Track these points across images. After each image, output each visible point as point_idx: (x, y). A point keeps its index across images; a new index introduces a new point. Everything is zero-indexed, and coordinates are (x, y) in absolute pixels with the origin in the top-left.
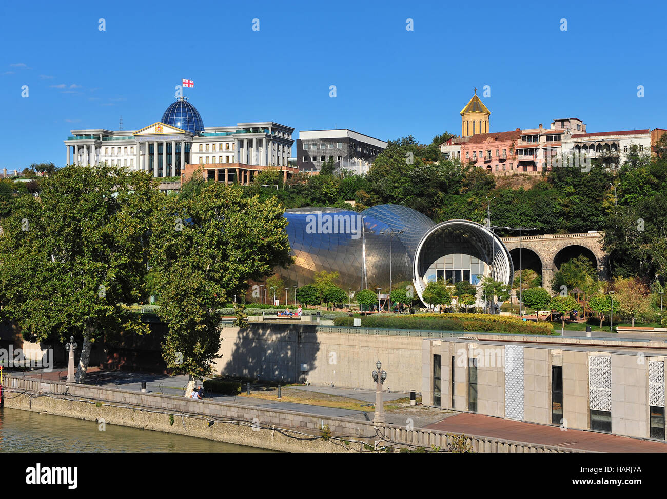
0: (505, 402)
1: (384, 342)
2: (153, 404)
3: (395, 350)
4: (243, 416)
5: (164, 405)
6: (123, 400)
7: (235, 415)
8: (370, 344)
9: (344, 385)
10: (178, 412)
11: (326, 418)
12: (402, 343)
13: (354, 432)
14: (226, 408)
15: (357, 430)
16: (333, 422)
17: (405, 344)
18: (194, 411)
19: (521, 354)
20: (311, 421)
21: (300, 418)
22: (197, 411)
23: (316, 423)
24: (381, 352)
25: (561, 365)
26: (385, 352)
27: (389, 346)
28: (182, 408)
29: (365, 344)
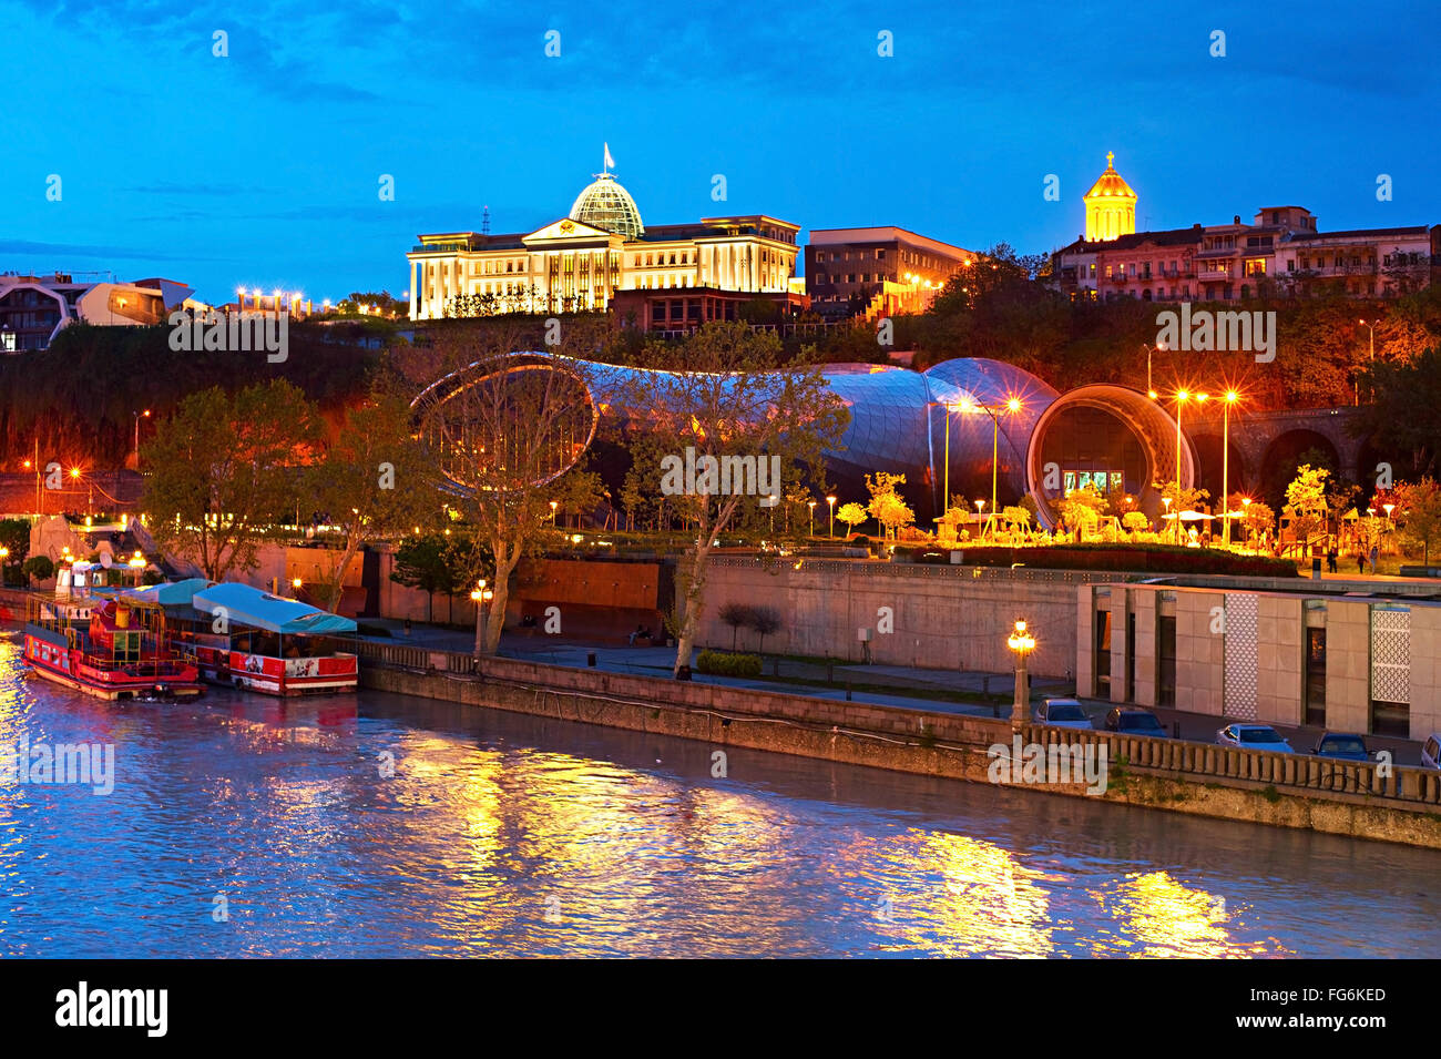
0: (1224, 689)
1: (1004, 590)
2: (624, 690)
3: (1025, 605)
4: (782, 711)
5: (643, 692)
6: (572, 684)
7: (766, 709)
8: (981, 595)
9: (934, 665)
10: (668, 703)
11: (927, 714)
12: (1038, 593)
13: (977, 736)
14: (752, 698)
15: (982, 734)
16: (940, 721)
17: (1043, 594)
18: (695, 703)
19: (1253, 607)
20: (901, 720)
21: (882, 715)
22: (700, 701)
23: (910, 723)
24: (1001, 608)
25: (1322, 627)
26: (1007, 608)
27: (1016, 597)
28: (674, 698)
29: (973, 595)
